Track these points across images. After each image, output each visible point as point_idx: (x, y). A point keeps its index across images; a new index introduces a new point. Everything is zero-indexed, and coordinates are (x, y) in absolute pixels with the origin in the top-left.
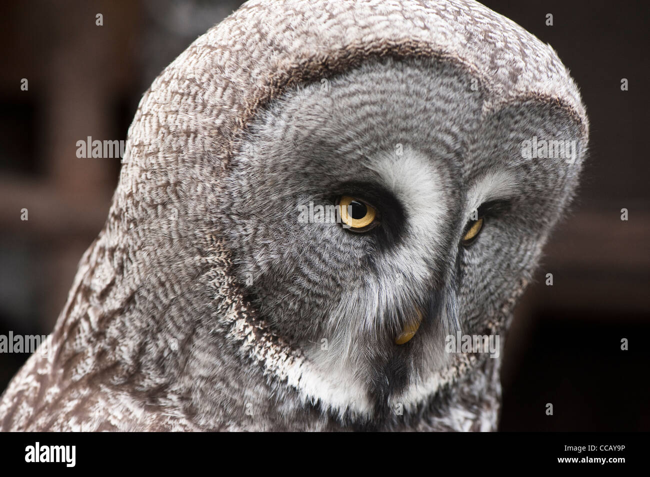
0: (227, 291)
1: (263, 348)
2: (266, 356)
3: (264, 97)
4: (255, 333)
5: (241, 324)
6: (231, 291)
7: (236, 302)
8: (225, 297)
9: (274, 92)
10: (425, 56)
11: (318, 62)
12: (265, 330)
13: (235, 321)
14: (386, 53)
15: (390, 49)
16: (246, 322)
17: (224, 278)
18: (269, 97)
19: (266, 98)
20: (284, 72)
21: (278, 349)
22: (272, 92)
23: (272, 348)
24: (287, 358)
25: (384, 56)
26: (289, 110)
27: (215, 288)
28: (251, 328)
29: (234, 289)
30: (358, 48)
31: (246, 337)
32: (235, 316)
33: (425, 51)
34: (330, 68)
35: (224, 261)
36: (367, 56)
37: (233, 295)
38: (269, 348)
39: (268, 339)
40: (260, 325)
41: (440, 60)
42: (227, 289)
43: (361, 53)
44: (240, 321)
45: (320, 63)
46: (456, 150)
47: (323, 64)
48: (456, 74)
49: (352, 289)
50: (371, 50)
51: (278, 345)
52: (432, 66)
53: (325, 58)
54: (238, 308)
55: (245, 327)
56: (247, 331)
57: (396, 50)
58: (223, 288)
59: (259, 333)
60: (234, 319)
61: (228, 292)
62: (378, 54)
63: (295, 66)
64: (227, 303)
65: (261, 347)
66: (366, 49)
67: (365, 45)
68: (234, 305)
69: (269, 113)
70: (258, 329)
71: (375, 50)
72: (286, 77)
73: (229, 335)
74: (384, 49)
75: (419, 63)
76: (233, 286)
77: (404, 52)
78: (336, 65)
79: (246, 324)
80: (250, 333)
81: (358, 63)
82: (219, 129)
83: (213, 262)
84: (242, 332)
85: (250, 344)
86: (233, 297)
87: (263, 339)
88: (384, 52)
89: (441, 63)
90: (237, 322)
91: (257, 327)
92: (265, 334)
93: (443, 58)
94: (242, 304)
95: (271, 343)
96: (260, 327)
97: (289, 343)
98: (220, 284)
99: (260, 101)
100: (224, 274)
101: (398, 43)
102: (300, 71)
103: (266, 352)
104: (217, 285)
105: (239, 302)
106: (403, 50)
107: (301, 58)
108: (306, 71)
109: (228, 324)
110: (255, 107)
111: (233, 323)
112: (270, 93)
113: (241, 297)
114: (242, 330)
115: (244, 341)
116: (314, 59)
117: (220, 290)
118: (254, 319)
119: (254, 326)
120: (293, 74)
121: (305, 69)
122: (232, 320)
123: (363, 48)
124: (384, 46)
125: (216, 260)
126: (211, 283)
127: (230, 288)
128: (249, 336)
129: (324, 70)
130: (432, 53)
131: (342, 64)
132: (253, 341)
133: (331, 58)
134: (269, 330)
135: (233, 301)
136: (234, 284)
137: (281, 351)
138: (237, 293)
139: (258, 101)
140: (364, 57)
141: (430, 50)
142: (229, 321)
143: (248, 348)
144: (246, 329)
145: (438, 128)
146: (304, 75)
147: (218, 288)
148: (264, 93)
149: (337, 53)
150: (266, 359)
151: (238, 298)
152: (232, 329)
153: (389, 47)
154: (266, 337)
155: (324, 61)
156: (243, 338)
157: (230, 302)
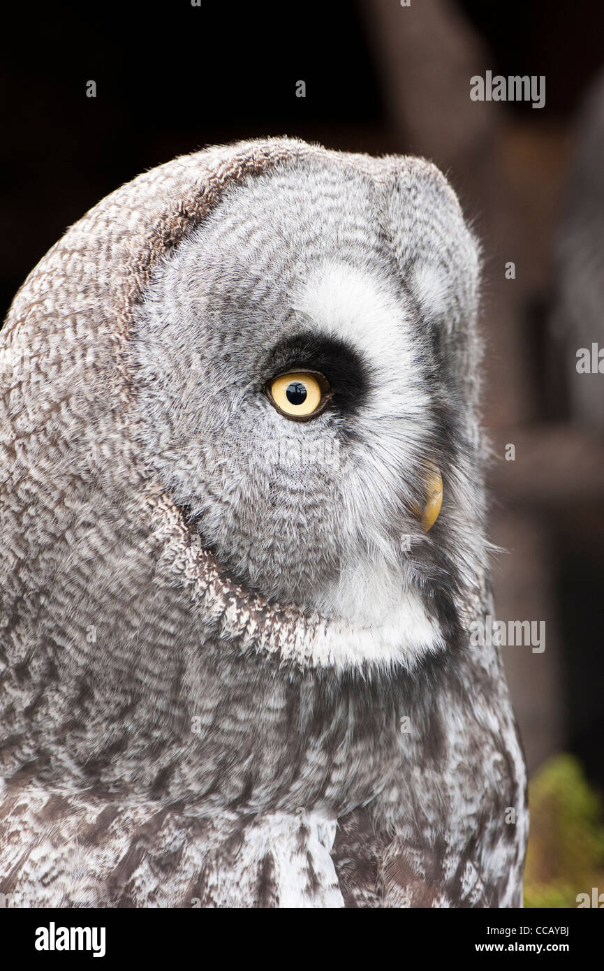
0: (195, 571)
1: (272, 635)
2: (280, 644)
3: (132, 291)
4: (255, 618)
5: (232, 612)
6: (201, 569)
7: (211, 583)
8: (196, 580)
9: (140, 278)
10: (283, 158)
11: (174, 214)
12: (265, 610)
13: (224, 613)
14: (242, 171)
15: (244, 166)
16: (238, 608)
17: (186, 553)
18: (138, 287)
19: (135, 291)
20: (140, 248)
21: (290, 626)
22: (138, 280)
23: (283, 631)
24: (306, 633)
25: (241, 176)
26: (168, 287)
27: (178, 572)
28: (247, 614)
29: (203, 566)
30: (210, 178)
31: (245, 630)
32: (221, 607)
33: (280, 153)
34: (191, 215)
35: (177, 527)
36: (223, 184)
37: (206, 573)
38: (279, 631)
39: (273, 619)
40: (256, 605)
41: (301, 158)
42: (195, 568)
43: (215, 182)
44: (229, 609)
45: (177, 214)
46: (374, 246)
47: (181, 214)
48: (325, 167)
49: (347, 476)
50: (224, 176)
51: (287, 621)
52: (296, 167)
53: (180, 206)
54: (218, 590)
55: (239, 616)
56: (244, 619)
57: (249, 164)
58: (189, 569)
59: (260, 616)
60: (222, 610)
61: (198, 571)
62: (234, 176)
63: (149, 234)
64: (202, 588)
65: (269, 635)
66: (218, 175)
67: (215, 171)
68: (212, 587)
69: (147, 304)
70: (257, 612)
71: (229, 173)
72: (146, 253)
73: (222, 635)
74: (237, 168)
75: (280, 169)
76: (201, 562)
77: (260, 162)
78: (195, 209)
79: (239, 611)
80: (248, 623)
81: (218, 198)
82: (94, 366)
83: (165, 536)
84: (237, 623)
85: (253, 636)
86: (207, 576)
87: (268, 623)
88: (240, 171)
89: (303, 160)
90: (227, 613)
91: (253, 610)
92: (268, 615)
93: (302, 155)
94: (221, 584)
95: (280, 624)
96: (257, 608)
97: (299, 612)
98: (184, 563)
99: (129, 298)
100: (184, 548)
101: (249, 155)
102: (159, 238)
103: (277, 639)
104: (181, 566)
105: (217, 582)
106: (257, 160)
107: (152, 222)
108: (165, 233)
109: (216, 620)
110: (127, 309)
111: (223, 615)
112: (136, 282)
113: (216, 574)
114: (236, 621)
115: (243, 635)
116: (167, 213)
117: (186, 572)
118: (246, 602)
119: (250, 610)
120: (151, 247)
121: (163, 232)
122: (220, 612)
123: (215, 176)
124: (235, 165)
125: (166, 531)
126: (172, 568)
127: (198, 565)
128: (248, 627)
129: (185, 222)
130: (289, 153)
131: (201, 206)
132: (256, 632)
133: (186, 202)
134: (269, 608)
135: (209, 583)
136: (200, 559)
137: (295, 627)
138: (209, 571)
139: (127, 300)
140: (221, 187)
141: (284, 151)
142: (216, 615)
143: (252, 642)
144: (241, 617)
145: (342, 226)
146: (165, 239)
147: (182, 570)
148: (130, 286)
149: (190, 194)
150: (280, 648)
151: (213, 576)
152: (224, 625)
153: (241, 163)
154: (270, 618)
155: (180, 210)
156: (241, 632)
157: (204, 585)
